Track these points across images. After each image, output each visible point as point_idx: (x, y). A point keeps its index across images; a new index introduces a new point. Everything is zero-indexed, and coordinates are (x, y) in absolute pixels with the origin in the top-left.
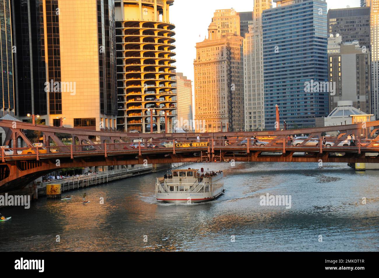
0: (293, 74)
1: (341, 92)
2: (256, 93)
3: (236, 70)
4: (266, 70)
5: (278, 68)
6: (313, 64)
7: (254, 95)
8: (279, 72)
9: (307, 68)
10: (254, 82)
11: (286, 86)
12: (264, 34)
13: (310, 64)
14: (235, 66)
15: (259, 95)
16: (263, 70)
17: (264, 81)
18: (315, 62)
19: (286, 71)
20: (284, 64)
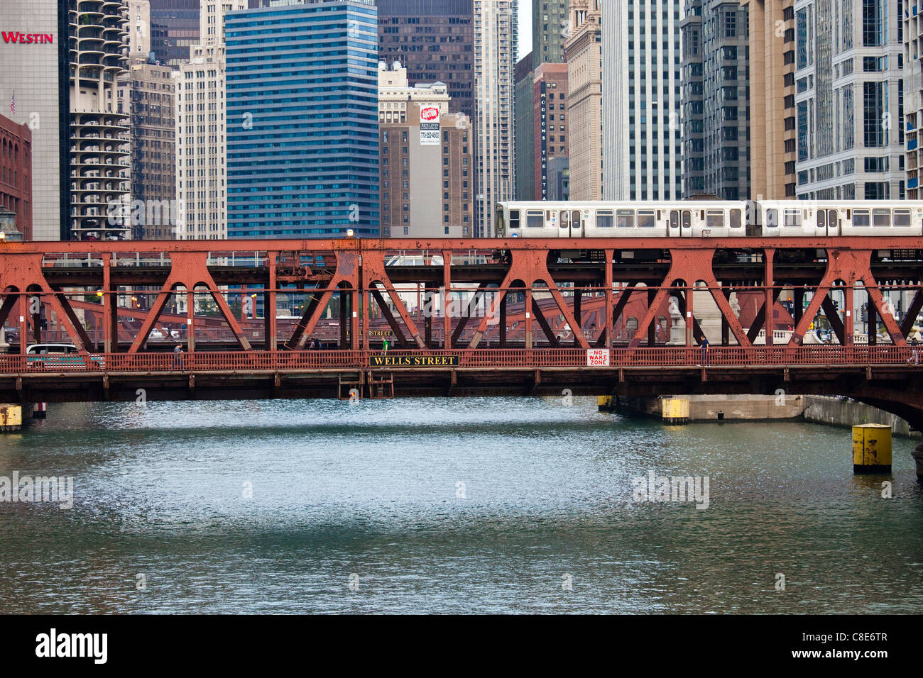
0: (299, 170)
1: (408, 216)
2: (208, 211)
3: (153, 150)
4: (234, 156)
5: (264, 154)
6: (346, 150)
7: (202, 216)
8: (265, 163)
9: (332, 160)
10: (202, 183)
11: (281, 197)
12: (228, 69)
13: (340, 150)
14: (150, 140)
15: (215, 216)
16: (225, 156)
17: (228, 183)
18: (352, 146)
19: (282, 162)
20: (277, 145)
